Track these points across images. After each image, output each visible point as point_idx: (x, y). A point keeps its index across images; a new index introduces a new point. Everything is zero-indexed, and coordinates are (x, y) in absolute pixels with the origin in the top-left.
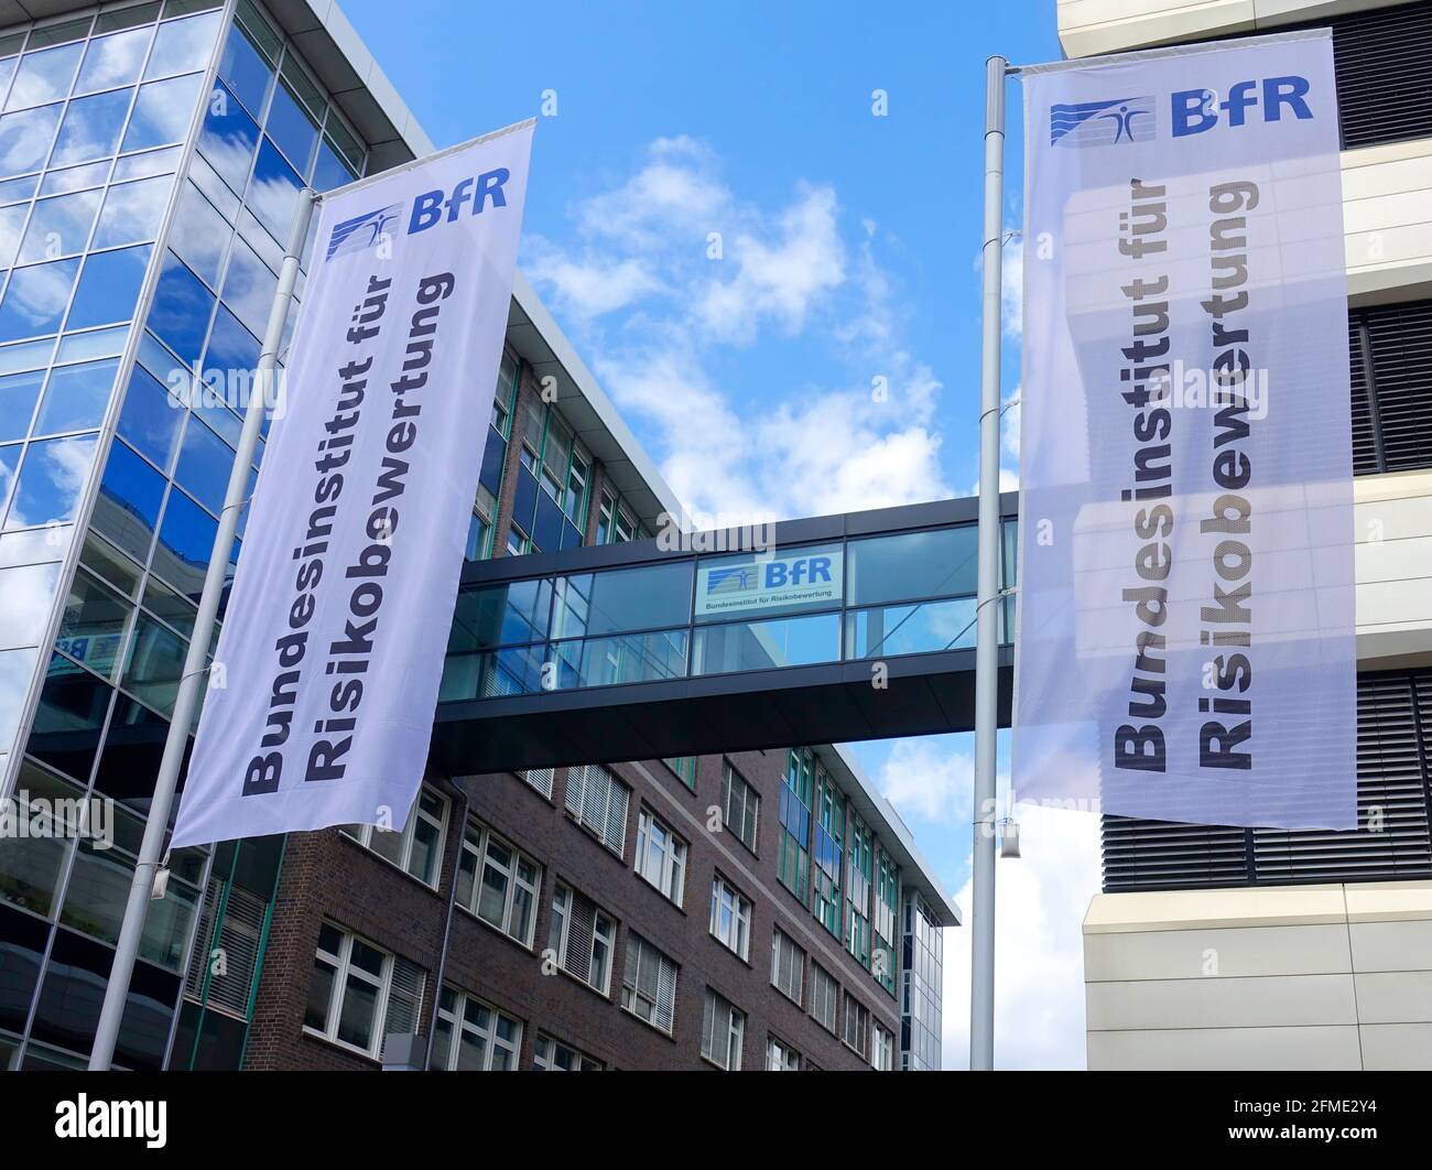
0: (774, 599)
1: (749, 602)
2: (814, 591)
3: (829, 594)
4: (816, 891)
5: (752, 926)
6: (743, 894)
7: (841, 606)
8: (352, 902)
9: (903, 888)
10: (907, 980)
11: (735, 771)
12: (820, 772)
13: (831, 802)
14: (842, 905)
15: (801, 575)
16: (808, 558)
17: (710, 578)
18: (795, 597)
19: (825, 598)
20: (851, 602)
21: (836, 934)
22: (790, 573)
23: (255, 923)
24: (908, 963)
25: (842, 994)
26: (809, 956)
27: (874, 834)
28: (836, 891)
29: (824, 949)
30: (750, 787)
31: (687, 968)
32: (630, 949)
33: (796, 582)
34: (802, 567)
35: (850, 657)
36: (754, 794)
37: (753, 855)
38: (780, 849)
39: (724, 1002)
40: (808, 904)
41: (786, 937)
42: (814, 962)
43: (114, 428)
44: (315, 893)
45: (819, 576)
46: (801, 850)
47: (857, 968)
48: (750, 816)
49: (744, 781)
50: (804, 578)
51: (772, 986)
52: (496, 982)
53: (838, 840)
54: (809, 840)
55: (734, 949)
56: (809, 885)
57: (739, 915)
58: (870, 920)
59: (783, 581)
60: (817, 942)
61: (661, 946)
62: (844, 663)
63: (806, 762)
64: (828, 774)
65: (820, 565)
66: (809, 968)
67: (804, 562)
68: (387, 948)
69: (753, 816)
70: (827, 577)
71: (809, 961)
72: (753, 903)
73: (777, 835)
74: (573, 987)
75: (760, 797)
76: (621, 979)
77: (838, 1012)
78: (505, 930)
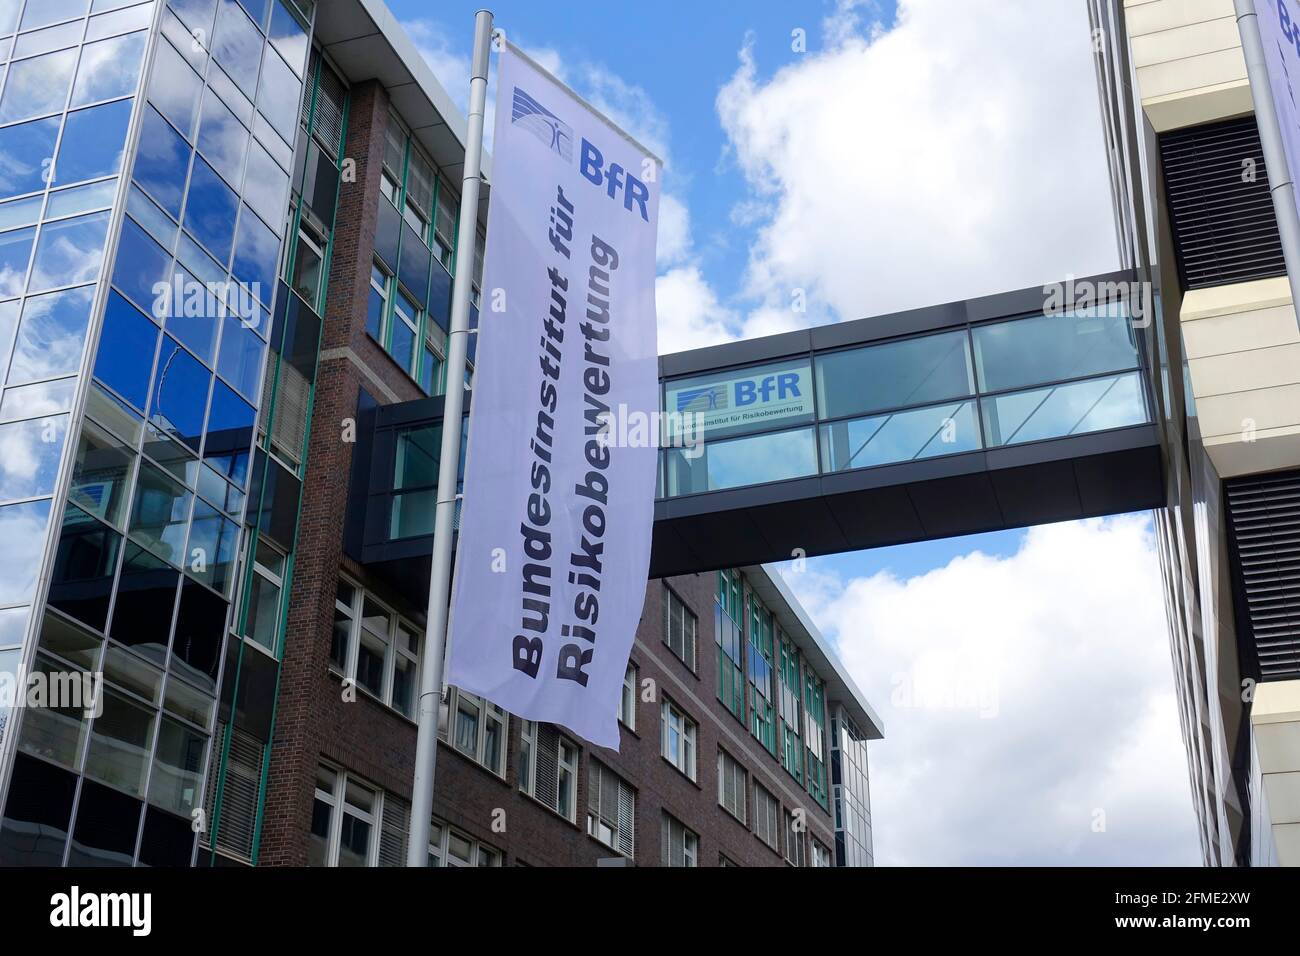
0: (745, 416)
1: (720, 421)
2: (785, 407)
3: (801, 409)
4: (752, 709)
5: (698, 747)
6: (688, 715)
7: (813, 420)
8: (344, 740)
9: (828, 702)
10: (837, 794)
11: (673, 592)
12: (747, 591)
13: (758, 620)
14: (776, 722)
15: (771, 392)
16: (776, 375)
17: (679, 400)
18: (766, 413)
19: (796, 413)
20: (823, 416)
21: (772, 751)
22: (759, 390)
23: (254, 765)
24: (837, 778)
25: (782, 812)
26: (750, 776)
27: (799, 650)
28: (769, 708)
29: (763, 767)
30: (688, 609)
31: (644, 793)
32: (592, 775)
33: (766, 398)
34: (771, 384)
35: (827, 470)
36: (691, 615)
37: (694, 675)
38: (717, 669)
39: (678, 824)
40: (746, 722)
41: (728, 755)
42: (756, 781)
43: (109, 280)
44: (311, 732)
45: (788, 391)
46: (735, 669)
47: (794, 785)
48: (689, 637)
49: (682, 602)
50: (774, 395)
51: (719, 806)
52: (477, 815)
53: (767, 657)
54: (742, 659)
55: (682, 769)
56: (745, 702)
57: (685, 736)
58: (801, 736)
59: (753, 398)
60: (756, 760)
61: (620, 771)
62: (821, 476)
63: (734, 582)
64: (754, 593)
65: (788, 381)
66: (751, 787)
67: (772, 379)
68: (376, 784)
69: (691, 637)
70: (796, 393)
71: (751, 781)
72: (697, 724)
73: (714, 656)
74: (543, 814)
75: (696, 618)
76: (586, 805)
77: (779, 830)
78: (480, 760)
